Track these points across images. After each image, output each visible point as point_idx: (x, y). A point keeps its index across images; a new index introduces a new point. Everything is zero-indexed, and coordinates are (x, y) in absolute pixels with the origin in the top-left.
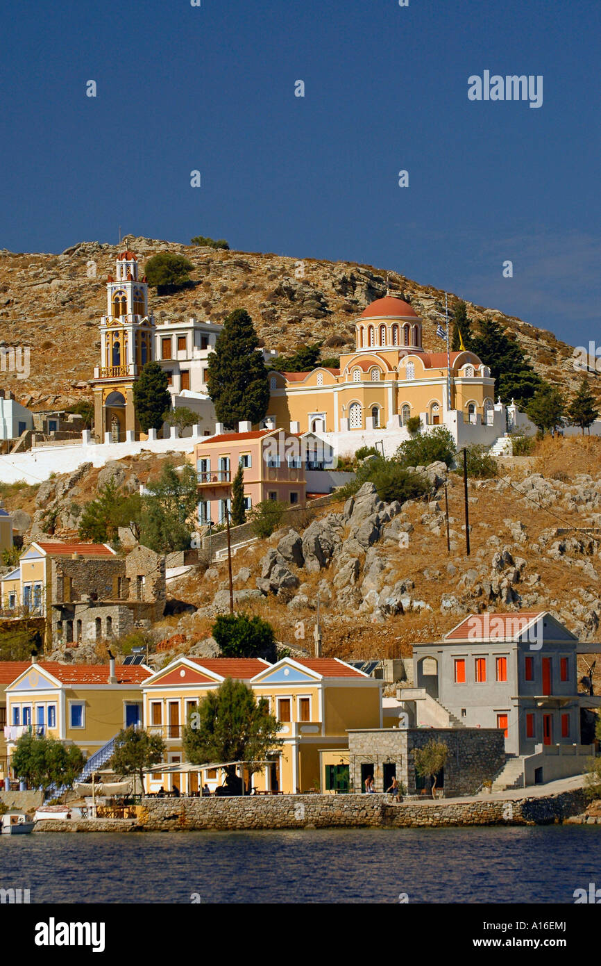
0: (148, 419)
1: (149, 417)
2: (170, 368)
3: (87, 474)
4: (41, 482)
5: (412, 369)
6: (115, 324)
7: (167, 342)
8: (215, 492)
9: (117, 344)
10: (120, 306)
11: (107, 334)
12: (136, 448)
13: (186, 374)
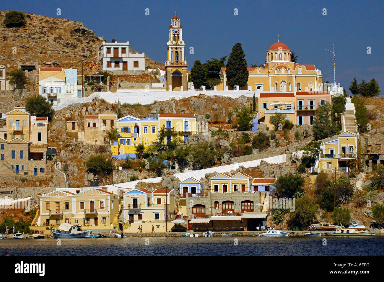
0: (200, 82)
1: (200, 81)
2: (118, 60)
3: (176, 102)
4: (149, 104)
5: (301, 70)
6: (176, 44)
7: (116, 50)
8: (306, 113)
9: (177, 52)
10: (176, 37)
11: (172, 48)
12: (197, 93)
13: (125, 63)
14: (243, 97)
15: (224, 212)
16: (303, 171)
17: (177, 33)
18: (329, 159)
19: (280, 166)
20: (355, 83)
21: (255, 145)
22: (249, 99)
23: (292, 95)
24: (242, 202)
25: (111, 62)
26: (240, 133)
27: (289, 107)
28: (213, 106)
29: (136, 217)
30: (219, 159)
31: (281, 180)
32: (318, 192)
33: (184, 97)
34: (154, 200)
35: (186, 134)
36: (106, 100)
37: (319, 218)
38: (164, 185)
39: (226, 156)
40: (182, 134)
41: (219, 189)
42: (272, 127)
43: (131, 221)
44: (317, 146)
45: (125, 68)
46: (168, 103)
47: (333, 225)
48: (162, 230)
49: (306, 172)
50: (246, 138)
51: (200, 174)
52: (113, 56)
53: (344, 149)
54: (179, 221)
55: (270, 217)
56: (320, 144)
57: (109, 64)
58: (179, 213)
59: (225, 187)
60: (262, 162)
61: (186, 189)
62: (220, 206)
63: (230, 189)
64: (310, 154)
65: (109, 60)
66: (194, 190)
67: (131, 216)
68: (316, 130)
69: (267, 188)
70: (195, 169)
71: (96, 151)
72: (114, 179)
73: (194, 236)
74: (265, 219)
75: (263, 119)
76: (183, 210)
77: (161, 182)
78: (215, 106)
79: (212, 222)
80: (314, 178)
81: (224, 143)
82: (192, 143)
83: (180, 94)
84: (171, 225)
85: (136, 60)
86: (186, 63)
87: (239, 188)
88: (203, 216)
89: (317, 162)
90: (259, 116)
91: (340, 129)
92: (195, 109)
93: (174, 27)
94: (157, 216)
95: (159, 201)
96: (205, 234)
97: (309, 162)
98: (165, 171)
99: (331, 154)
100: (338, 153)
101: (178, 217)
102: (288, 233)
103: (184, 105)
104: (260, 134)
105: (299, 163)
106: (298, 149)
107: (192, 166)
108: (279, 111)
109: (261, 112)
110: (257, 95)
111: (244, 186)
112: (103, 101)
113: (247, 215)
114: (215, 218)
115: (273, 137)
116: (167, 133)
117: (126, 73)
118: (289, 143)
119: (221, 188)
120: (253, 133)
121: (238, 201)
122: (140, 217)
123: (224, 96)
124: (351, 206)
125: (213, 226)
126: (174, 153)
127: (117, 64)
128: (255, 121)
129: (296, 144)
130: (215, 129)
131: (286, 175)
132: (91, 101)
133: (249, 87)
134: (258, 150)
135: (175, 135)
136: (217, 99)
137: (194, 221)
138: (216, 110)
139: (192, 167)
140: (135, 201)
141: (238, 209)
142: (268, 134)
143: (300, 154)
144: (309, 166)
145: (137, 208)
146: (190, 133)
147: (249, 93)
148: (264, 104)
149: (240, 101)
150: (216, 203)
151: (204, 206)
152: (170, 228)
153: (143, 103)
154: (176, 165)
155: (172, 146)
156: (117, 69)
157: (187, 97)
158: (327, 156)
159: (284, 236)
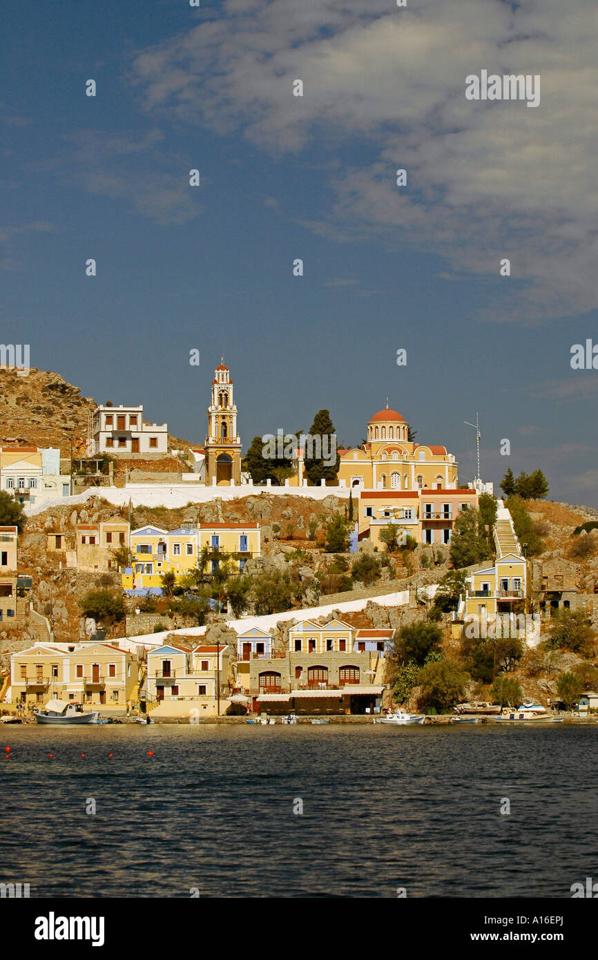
1: (262, 472)
2: (124, 436)
3: (224, 505)
4: (179, 507)
5: (424, 453)
6: (224, 410)
7: (121, 419)
8: (437, 524)
9: (224, 424)
10: (223, 399)
11: (217, 417)
12: (257, 490)
13: (136, 440)
14: (332, 497)
15: (312, 684)
16: (439, 618)
17: (225, 392)
18: (482, 600)
19: (399, 610)
20: (509, 477)
21: (357, 575)
22: (341, 501)
23: (414, 495)
24: (341, 668)
25: (113, 439)
26: (331, 556)
27: (408, 515)
28: (285, 512)
29: (168, 691)
30: (299, 599)
31: (405, 633)
32: (465, 652)
33: (236, 496)
34: (196, 664)
35: (243, 557)
36: (109, 500)
37: (468, 695)
38: (210, 638)
39: (310, 593)
40: (237, 556)
41: (302, 646)
42: (382, 546)
43: (161, 697)
44: (460, 577)
45: (136, 449)
46: (211, 506)
47: (493, 705)
48: (211, 712)
49: (442, 620)
50: (341, 565)
51: (268, 623)
52: (115, 429)
53: (505, 584)
54: (240, 698)
55: (387, 693)
56: (465, 574)
57: (110, 442)
58: (237, 685)
59: (312, 643)
60: (370, 602)
61: (247, 647)
62: (303, 675)
63: (321, 647)
64: (449, 591)
65: (110, 435)
66: (260, 648)
67: (160, 688)
68: (457, 553)
69: (380, 646)
70: (259, 612)
71: (97, 584)
72: (128, 629)
73: (268, 723)
74: (381, 696)
75: (366, 534)
76: (243, 681)
77: (206, 635)
78: (288, 512)
79: (293, 700)
80: (457, 630)
81: (306, 572)
82: (255, 571)
83: (229, 491)
84: (225, 705)
85: (153, 436)
86: (239, 442)
87: (336, 646)
88: (277, 689)
89: (462, 604)
90: (359, 529)
91: (494, 550)
92: (255, 516)
93: (221, 382)
94: (202, 690)
95: (205, 666)
96: (284, 719)
97: (447, 604)
98: (211, 616)
99: (485, 591)
100: (495, 588)
101: (236, 691)
102: (423, 719)
103: (237, 510)
104: (365, 558)
105: (431, 605)
106: (426, 583)
107: (255, 609)
108: (394, 521)
109: (363, 523)
110: (356, 494)
111: (343, 642)
112: (105, 502)
113: (351, 690)
114: (297, 693)
115: (386, 563)
116: (212, 555)
117: (136, 456)
118: (411, 572)
119: (305, 645)
120: (353, 557)
121: (334, 667)
122: (175, 690)
123: (300, 495)
124: (519, 674)
125: (295, 705)
126: (225, 588)
127: (122, 441)
128: (353, 536)
129: (424, 575)
130: (290, 549)
131: (413, 625)
132: (85, 502)
133: (342, 482)
134: (362, 583)
135: (226, 558)
136: (290, 501)
137: (263, 697)
138: (289, 519)
139: (254, 611)
140: (167, 665)
141: (334, 678)
142: (378, 557)
143: (432, 591)
144: (447, 610)
145: (170, 676)
146: (249, 555)
147: (342, 490)
148: (368, 508)
149: (326, 504)
150: (299, 669)
151: (279, 675)
152: (223, 710)
153: (169, 507)
154: (229, 608)
155: (221, 576)
156: (122, 450)
157: (241, 497)
158: (478, 593)
159: (416, 725)
